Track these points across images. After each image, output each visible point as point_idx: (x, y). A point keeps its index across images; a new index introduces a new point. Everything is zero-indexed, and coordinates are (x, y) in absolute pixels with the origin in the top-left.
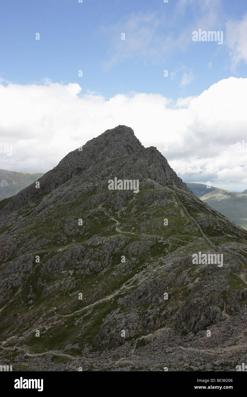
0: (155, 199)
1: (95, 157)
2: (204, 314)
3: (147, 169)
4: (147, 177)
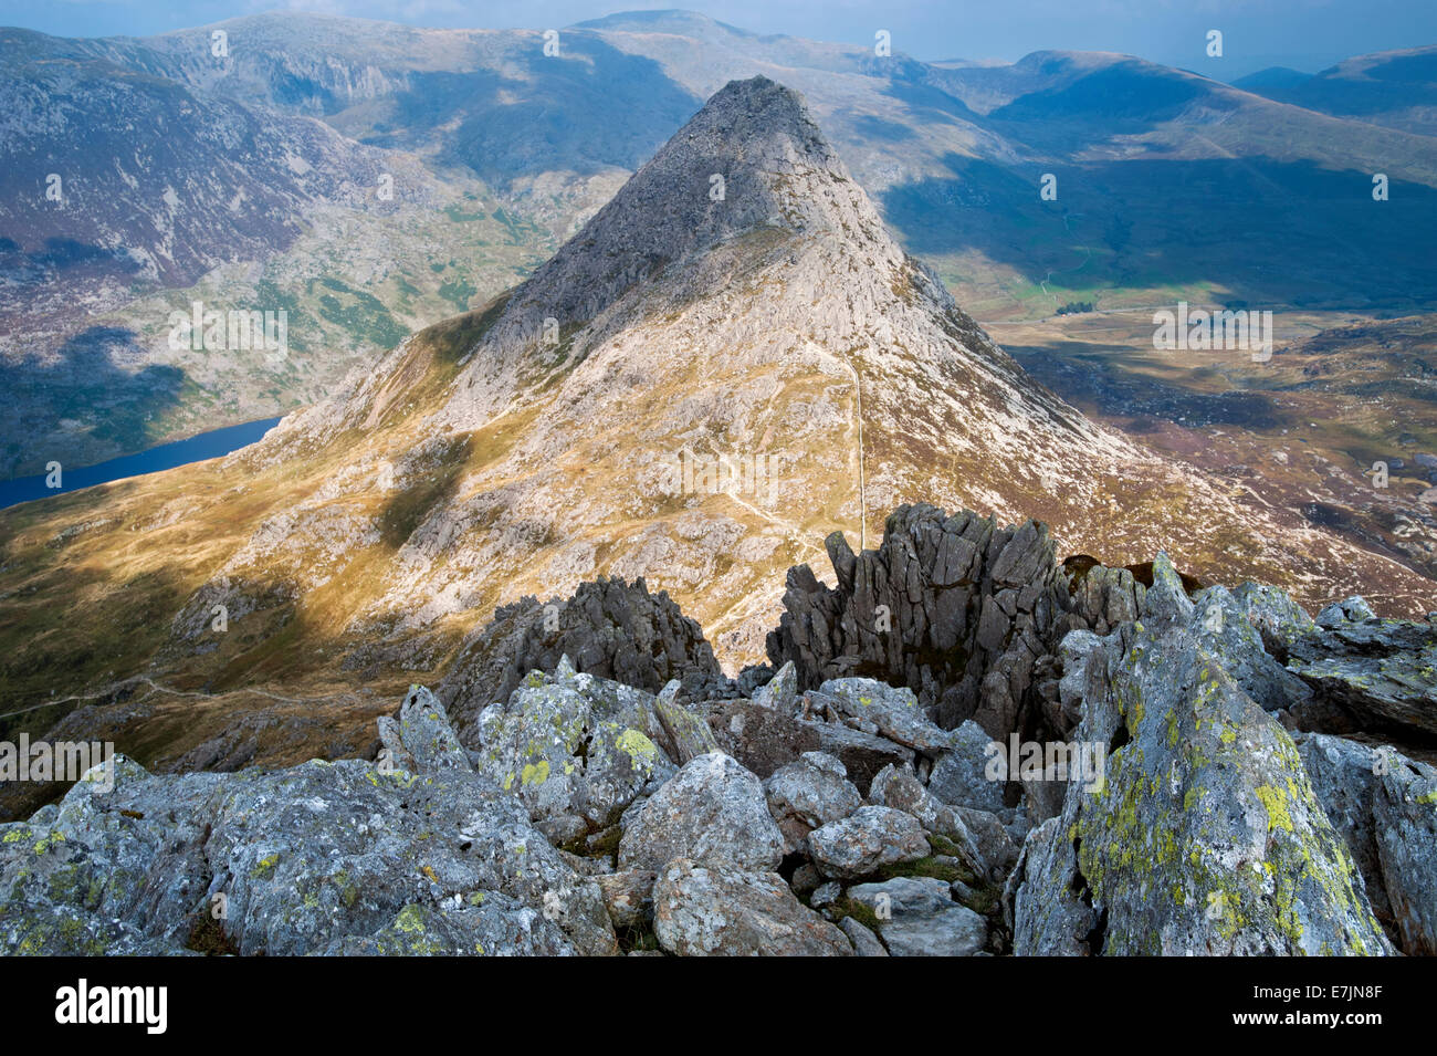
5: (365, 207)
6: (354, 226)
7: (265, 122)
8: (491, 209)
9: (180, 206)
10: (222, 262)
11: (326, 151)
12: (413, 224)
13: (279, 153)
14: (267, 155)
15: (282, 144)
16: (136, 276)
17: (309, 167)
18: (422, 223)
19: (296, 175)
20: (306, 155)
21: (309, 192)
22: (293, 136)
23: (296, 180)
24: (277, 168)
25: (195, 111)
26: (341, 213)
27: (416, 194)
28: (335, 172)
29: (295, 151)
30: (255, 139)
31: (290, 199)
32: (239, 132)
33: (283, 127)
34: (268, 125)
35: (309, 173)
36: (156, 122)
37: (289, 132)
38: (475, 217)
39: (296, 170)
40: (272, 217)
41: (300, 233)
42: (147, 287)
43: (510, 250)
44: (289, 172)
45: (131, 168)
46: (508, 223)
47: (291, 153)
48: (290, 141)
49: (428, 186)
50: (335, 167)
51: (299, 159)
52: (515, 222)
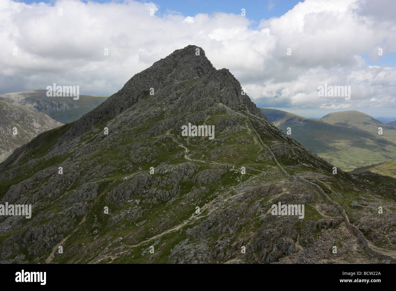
0: (227, 125)
1: (162, 80)
2: (277, 246)
3: (219, 92)
4: (218, 102)
7: (29, 113)
11: (46, 122)
13: (32, 122)
14: (27, 122)
15: (33, 120)
17: (40, 126)
19: (36, 128)
20: (40, 123)
23: (35, 129)
24: (30, 126)
25: (7, 109)
28: (48, 128)
29: (37, 122)
30: (25, 118)
31: (32, 135)
32: (20, 115)
33: (34, 115)
34: (30, 114)
35: (39, 128)
37: (36, 116)
39: (36, 127)
40: (25, 139)
44: (33, 127)
47: (35, 122)
48: (36, 119)
50: (48, 126)
51: (38, 124)
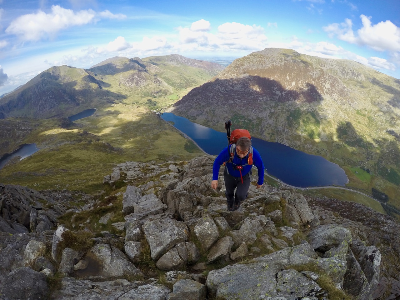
5: (337, 101)
6: (330, 104)
8: (368, 115)
9: (294, 86)
10: (293, 100)
11: (336, 86)
12: (346, 110)
13: (325, 82)
15: (327, 81)
16: (274, 97)
17: (330, 87)
18: (348, 110)
19: (325, 88)
20: (331, 85)
21: (326, 93)
22: (331, 80)
23: (325, 89)
24: (322, 85)
25: (311, 68)
26: (330, 100)
27: (352, 103)
29: (329, 83)
30: (321, 78)
32: (318, 75)
33: (329, 77)
34: (326, 76)
35: (328, 89)
36: (301, 68)
37: (330, 79)
38: (362, 115)
41: (316, 100)
42: (274, 100)
43: (365, 128)
44: (324, 87)
45: (290, 76)
46: (370, 121)
47: (327, 83)
48: (329, 81)
49: (356, 103)
51: (329, 85)
52: (372, 121)
